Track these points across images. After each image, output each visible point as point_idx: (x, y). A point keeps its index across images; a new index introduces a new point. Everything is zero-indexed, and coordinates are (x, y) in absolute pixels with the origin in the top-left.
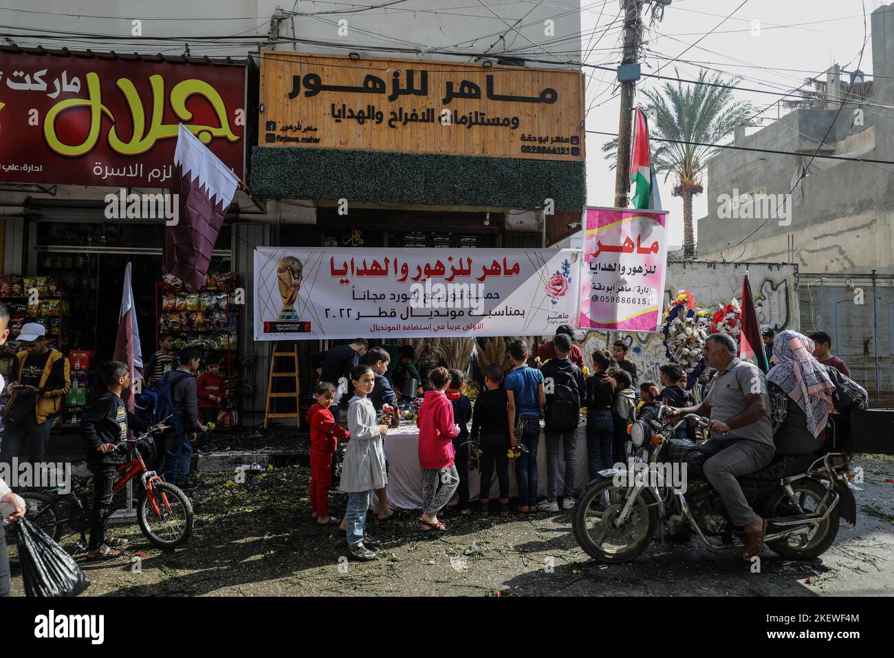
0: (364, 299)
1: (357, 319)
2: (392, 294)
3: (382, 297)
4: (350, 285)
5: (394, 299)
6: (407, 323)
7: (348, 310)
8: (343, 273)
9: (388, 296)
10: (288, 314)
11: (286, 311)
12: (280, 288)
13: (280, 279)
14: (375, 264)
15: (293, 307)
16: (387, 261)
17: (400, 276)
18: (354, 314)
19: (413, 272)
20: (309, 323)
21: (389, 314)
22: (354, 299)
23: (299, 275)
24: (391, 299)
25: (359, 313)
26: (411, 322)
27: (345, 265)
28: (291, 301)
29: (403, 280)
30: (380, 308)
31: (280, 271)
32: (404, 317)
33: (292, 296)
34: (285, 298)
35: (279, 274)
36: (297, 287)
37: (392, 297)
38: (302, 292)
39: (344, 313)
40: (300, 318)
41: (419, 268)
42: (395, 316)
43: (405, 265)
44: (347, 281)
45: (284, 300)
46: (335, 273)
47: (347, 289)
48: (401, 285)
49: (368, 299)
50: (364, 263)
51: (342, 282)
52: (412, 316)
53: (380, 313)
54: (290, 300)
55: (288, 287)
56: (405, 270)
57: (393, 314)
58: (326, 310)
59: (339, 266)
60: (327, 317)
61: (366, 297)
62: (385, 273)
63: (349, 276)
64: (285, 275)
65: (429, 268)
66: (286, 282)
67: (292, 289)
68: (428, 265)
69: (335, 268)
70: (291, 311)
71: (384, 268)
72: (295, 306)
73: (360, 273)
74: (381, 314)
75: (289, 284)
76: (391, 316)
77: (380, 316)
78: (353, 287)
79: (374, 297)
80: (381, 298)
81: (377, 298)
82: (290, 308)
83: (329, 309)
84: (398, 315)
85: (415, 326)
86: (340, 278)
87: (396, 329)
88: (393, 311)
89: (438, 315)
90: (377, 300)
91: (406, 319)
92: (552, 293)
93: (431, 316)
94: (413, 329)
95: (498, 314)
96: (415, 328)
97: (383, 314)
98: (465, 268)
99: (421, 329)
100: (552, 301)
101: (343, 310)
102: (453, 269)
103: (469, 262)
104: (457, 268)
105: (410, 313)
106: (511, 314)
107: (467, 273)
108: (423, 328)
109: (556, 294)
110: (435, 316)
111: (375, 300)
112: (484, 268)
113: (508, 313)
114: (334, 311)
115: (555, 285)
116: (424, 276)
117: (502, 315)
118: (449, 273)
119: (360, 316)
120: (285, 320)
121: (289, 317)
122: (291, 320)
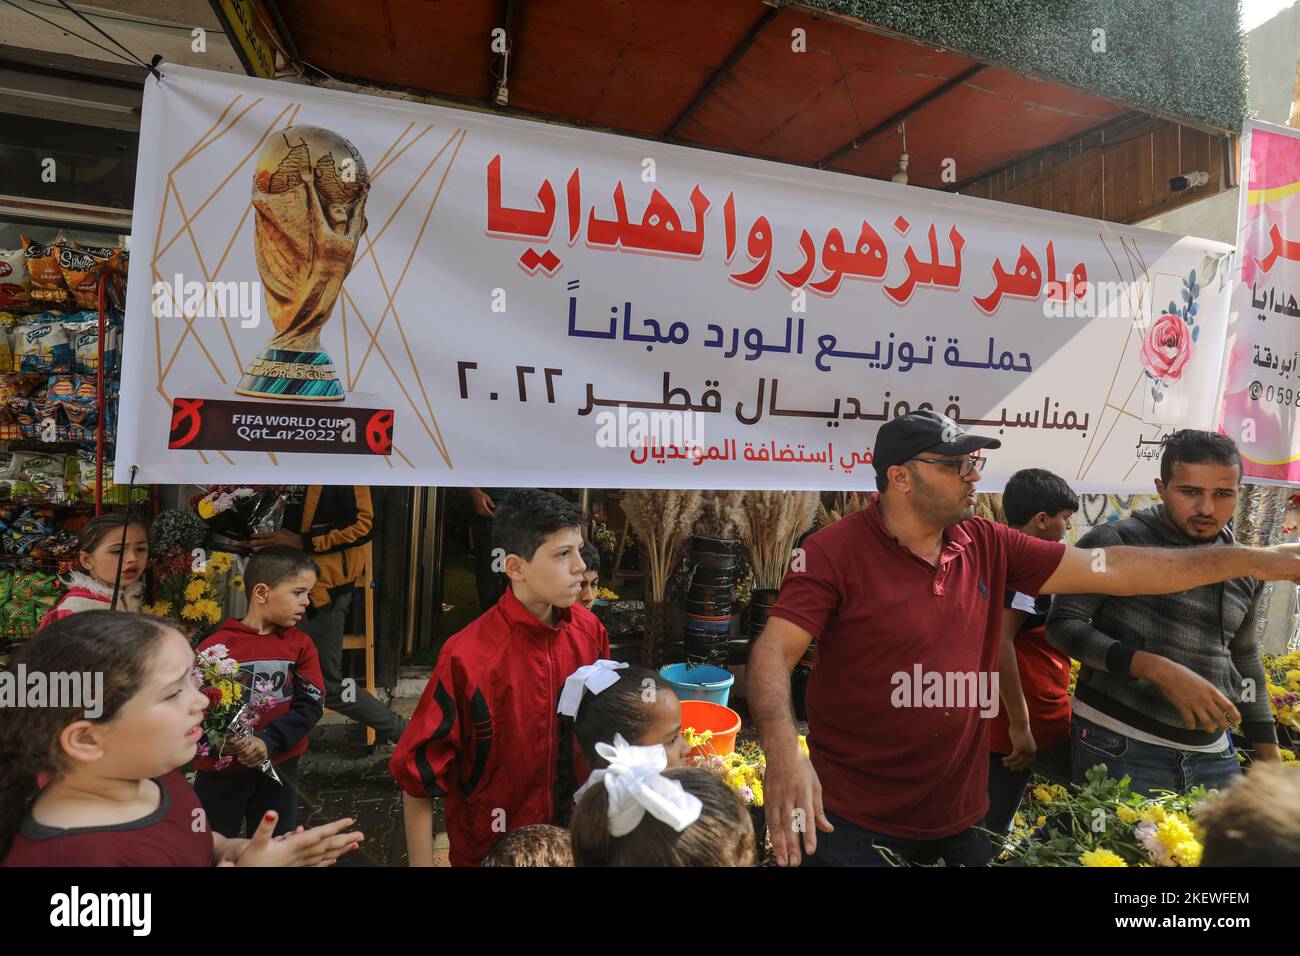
0: (612, 335)
1: (582, 412)
2: (711, 327)
3: (678, 334)
4: (563, 274)
5: (719, 343)
6: (757, 436)
7: (549, 373)
8: (539, 224)
9: (699, 334)
10: (293, 371)
11: (287, 357)
12: (261, 254)
13: (264, 217)
14: (659, 206)
15: (316, 342)
16: (700, 202)
17: (745, 263)
18: (571, 393)
19: (786, 256)
20: (387, 417)
21: (696, 401)
22: (573, 332)
23: (351, 214)
24: (708, 343)
25: (590, 387)
26: (768, 433)
27: (546, 194)
28: (308, 319)
29: (754, 277)
30: (667, 376)
31: (268, 184)
32: (749, 412)
33: (313, 300)
34: (283, 301)
35: (262, 197)
36: (342, 259)
37: (713, 336)
38: (361, 284)
39: (536, 383)
40: (348, 396)
41: (806, 242)
42: (717, 409)
43: (762, 225)
44: (550, 261)
45: (279, 311)
46: (502, 220)
47: (551, 287)
48: (744, 292)
49: (627, 336)
50: (619, 198)
51: (530, 259)
52: (774, 411)
53: (667, 395)
54: (301, 316)
55: (297, 254)
56: (761, 241)
57: (711, 401)
58: (463, 367)
59: (520, 197)
60: (464, 394)
61: (619, 328)
62: (691, 245)
63: (557, 239)
64: (290, 206)
65: (840, 245)
66: (292, 233)
67: (319, 265)
68: (835, 237)
69: (507, 202)
70: (308, 358)
71: (688, 225)
72: (329, 339)
73: (602, 233)
74: (672, 398)
75: (304, 244)
76: (705, 408)
77: (666, 406)
78: (573, 285)
79: (650, 331)
80: (672, 338)
81: (658, 337)
82: (302, 345)
83: (473, 366)
84: (728, 406)
85: (780, 447)
86: (522, 243)
87: (722, 454)
88: (712, 387)
89: (857, 414)
90: (656, 345)
91: (753, 421)
92: (1156, 368)
93: (835, 415)
94: (775, 459)
95: (1023, 420)
96: (782, 453)
97: (678, 399)
98: (947, 259)
99: (801, 459)
100: (1153, 391)
101: (531, 370)
102: (910, 255)
103: (957, 240)
104: (924, 257)
105: (768, 400)
106: (1055, 424)
107: (949, 277)
108: (807, 456)
109: (1164, 372)
110: (847, 416)
111: (650, 344)
112: (997, 267)
113: (1050, 420)
114: (495, 372)
115: (1163, 343)
116: (820, 273)
117: (1034, 425)
118: (897, 272)
119: (592, 401)
120: (274, 396)
121: (295, 386)
122: (310, 397)
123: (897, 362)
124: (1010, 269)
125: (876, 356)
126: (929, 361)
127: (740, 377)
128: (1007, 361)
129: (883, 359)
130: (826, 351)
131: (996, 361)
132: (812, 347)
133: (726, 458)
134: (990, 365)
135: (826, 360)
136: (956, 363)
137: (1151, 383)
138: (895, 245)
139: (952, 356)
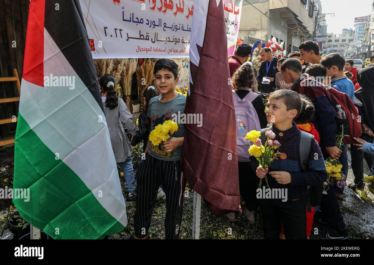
0: (130, 21)
1: (127, 40)
2: (147, 20)
3: (142, 21)
4: (121, 5)
7: (121, 30)
9: (145, 21)
17: (152, 5)
18: (124, 35)
19: (158, 4)
21: (145, 38)
22: (123, 20)
24: (147, 24)
25: (127, 34)
29: (153, 8)
30: (140, 31)
37: (148, 22)
39: (118, 32)
41: (161, 1)
42: (148, 40)
47: (119, 7)
48: (152, 12)
49: (133, 21)
52: (157, 40)
53: (140, 36)
56: (154, 0)
57: (147, 38)
58: (105, 28)
60: (106, 36)
61: (132, 19)
65: (166, 2)
76: (146, 39)
77: (140, 39)
78: (123, 8)
79: (137, 20)
83: (107, 28)
84: (150, 39)
85: (158, 48)
87: (150, 50)
88: (147, 34)
90: (138, 24)
91: (154, 42)
93: (166, 41)
94: (158, 51)
96: (159, 50)
97: (142, 37)
98: (182, 7)
99: (162, 51)
101: (117, 29)
102: (177, 5)
103: (183, 2)
104: (179, 6)
105: (156, 38)
107: (182, 11)
108: (163, 50)
110: (168, 41)
111: (137, 23)
112: (189, 9)
116: (164, 8)
118: (175, 9)
119: (128, 38)
123: (175, 29)
125: (172, 28)
126: (179, 29)
127: (151, 32)
128: (190, 30)
129: (173, 29)
130: (165, 26)
132: (163, 26)
133: (151, 51)
134: (188, 30)
135: (165, 28)
136: (183, 30)
138: (174, 3)
139: (182, 28)
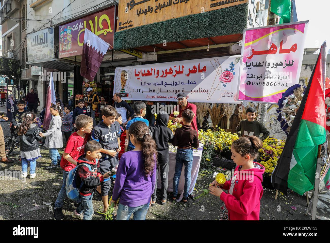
0: (145, 85)
3: (150, 84)
5: (154, 85)
7: (140, 89)
8: (138, 75)
9: (152, 84)
10: (123, 91)
11: (122, 89)
12: (121, 82)
13: (121, 78)
14: (148, 71)
16: (152, 69)
17: (156, 75)
18: (141, 91)
19: (161, 74)
20: (128, 94)
21: (153, 91)
22: (142, 85)
23: (126, 77)
26: (160, 94)
27: (139, 72)
28: (123, 86)
29: (157, 77)
30: (150, 89)
31: (122, 76)
32: (158, 92)
33: (124, 84)
36: (126, 81)
39: (138, 90)
40: (126, 92)
41: (163, 72)
43: (158, 71)
46: (136, 75)
48: (156, 79)
50: (145, 71)
51: (138, 79)
56: (158, 73)
57: (154, 91)
58: (133, 89)
59: (137, 73)
60: (133, 92)
62: (151, 74)
63: (140, 76)
67: (124, 82)
68: (166, 70)
71: (151, 72)
72: (125, 88)
73: (143, 75)
74: (150, 91)
75: (123, 80)
76: (153, 92)
77: (150, 92)
78: (141, 80)
79: (148, 84)
81: (149, 85)
84: (156, 92)
85: (161, 96)
86: (137, 77)
89: (170, 92)
92: (223, 81)
93: (167, 92)
95: (195, 91)
97: (151, 91)
98: (181, 70)
99: (164, 97)
100: (223, 85)
102: (176, 71)
103: (183, 67)
104: (178, 70)
105: (160, 91)
106: (201, 92)
107: (182, 72)
109: (225, 81)
112: (189, 70)
113: (200, 91)
114: (135, 90)
115: (225, 76)
116: (165, 75)
117: (197, 92)
118: (174, 73)
119: (143, 92)
120: (122, 93)
121: (123, 92)
122: (123, 93)
123: (175, 85)
124: (191, 69)
125: (172, 84)
126: (179, 84)
127: (157, 88)
128: (191, 83)
130: (165, 84)
131: (190, 83)
132: (164, 84)
133: (155, 97)
134: (189, 84)
135: (166, 85)
136: (183, 84)
137: (223, 84)
138: (174, 70)
139: (182, 83)
